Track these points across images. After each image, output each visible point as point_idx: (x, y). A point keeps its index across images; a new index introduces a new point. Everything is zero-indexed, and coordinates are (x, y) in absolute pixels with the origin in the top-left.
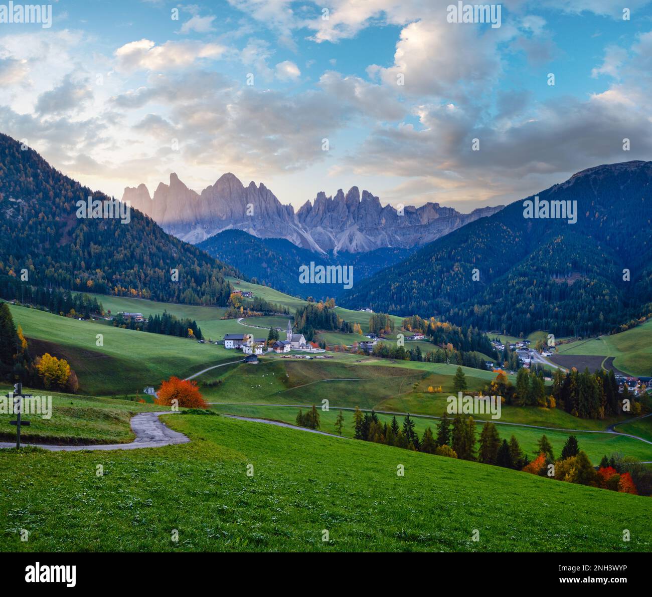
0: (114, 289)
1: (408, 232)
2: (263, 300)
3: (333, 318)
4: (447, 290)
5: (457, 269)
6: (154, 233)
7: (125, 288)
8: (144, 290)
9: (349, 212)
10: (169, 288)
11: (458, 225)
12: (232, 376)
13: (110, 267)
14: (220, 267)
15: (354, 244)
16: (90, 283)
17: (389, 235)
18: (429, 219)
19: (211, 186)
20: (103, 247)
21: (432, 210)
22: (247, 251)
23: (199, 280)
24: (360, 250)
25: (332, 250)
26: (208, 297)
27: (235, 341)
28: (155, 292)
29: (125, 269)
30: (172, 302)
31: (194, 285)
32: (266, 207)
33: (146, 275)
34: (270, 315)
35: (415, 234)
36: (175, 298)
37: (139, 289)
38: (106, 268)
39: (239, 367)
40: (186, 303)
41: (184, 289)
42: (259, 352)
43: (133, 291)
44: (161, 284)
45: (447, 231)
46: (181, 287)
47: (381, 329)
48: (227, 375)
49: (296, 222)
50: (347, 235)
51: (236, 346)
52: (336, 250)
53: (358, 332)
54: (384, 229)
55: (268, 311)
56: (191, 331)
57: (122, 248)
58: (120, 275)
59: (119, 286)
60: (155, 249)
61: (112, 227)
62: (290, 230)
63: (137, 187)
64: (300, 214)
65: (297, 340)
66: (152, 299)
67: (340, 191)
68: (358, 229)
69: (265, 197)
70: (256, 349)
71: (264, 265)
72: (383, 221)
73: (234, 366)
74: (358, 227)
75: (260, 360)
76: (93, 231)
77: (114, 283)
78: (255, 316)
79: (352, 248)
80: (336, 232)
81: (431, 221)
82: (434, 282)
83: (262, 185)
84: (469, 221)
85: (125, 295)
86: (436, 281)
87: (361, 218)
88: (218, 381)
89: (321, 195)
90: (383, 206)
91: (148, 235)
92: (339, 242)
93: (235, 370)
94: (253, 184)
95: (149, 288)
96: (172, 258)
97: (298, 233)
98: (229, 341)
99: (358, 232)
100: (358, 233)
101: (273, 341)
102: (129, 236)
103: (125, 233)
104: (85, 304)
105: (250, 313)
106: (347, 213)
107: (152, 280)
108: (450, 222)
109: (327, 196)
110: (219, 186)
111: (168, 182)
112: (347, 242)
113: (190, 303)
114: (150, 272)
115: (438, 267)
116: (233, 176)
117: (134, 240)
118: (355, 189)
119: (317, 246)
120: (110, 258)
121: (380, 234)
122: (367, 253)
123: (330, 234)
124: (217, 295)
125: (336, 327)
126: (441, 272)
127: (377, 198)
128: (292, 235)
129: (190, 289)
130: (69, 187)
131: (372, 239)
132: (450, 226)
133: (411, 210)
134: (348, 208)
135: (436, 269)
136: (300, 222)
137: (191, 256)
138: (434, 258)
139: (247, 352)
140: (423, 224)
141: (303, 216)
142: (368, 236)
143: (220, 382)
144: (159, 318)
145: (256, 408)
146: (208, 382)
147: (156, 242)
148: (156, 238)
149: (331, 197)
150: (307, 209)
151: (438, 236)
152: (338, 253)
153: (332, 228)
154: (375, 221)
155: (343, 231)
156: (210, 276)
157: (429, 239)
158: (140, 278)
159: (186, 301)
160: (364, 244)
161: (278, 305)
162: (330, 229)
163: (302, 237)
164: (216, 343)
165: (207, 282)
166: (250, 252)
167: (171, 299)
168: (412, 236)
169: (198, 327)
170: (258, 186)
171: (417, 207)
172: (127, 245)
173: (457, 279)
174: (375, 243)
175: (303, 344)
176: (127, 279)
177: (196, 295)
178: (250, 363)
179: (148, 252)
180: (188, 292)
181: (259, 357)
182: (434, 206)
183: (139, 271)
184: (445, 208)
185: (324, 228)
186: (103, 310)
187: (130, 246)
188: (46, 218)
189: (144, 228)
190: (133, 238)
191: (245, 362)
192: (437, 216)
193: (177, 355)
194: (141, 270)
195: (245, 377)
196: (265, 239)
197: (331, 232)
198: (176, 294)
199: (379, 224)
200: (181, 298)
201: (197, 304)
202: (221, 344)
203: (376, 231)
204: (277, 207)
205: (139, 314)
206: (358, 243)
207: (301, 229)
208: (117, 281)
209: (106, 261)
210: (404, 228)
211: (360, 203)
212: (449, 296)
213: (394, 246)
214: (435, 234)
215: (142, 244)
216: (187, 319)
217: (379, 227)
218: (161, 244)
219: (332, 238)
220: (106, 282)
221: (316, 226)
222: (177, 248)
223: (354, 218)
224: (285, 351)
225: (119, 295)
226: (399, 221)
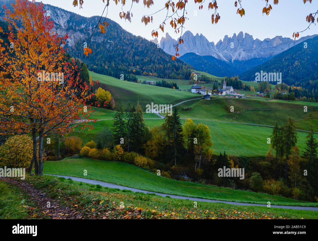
0: (143, 73)
1: (266, 50)
2: (206, 76)
3: (240, 83)
4: (292, 74)
5: (297, 64)
7: (148, 72)
8: (155, 73)
9: (239, 43)
10: (165, 72)
11: (292, 45)
12: (196, 106)
13: (142, 64)
14: (186, 65)
15: (241, 57)
16: (134, 71)
17: (257, 52)
19: (181, 36)
20: (140, 57)
21: (279, 39)
22: (195, 61)
23: (177, 69)
24: (244, 60)
25: (231, 60)
26: (181, 75)
27: (197, 89)
28: (159, 74)
29: (148, 65)
30: (166, 78)
31: (175, 71)
32: (203, 43)
33: (156, 67)
34: (209, 83)
35: (270, 51)
36: (167, 77)
38: (141, 65)
39: (200, 101)
40: (172, 79)
41: (171, 73)
42: (210, 94)
43: (151, 74)
44: (162, 71)
45: (286, 49)
46: (170, 72)
47: (264, 89)
48: (194, 105)
49: (216, 49)
50: (238, 53)
51: (197, 92)
52: (233, 59)
53: (253, 90)
54: (255, 49)
55: (208, 81)
56: (174, 87)
57: (147, 57)
58: (146, 68)
59: (145, 72)
60: (159, 57)
61: (144, 49)
62: (213, 52)
63: (154, 40)
64: (217, 45)
65: (229, 89)
66: (158, 77)
67: (235, 34)
68: (243, 50)
69: (202, 39)
70: (208, 93)
71: (203, 66)
72: (255, 46)
73: (198, 101)
74: (243, 49)
75: (211, 98)
76: (136, 51)
77: (143, 71)
78: (202, 83)
79: (240, 59)
80: (233, 52)
81: (278, 44)
82: (285, 70)
83: (201, 34)
84: (298, 43)
85: (147, 75)
86: (285, 69)
87: (244, 46)
88: (189, 108)
89: (226, 36)
90: (254, 39)
91: (157, 52)
92: (234, 56)
93: (198, 103)
94: (197, 34)
95: (157, 72)
96: (166, 61)
97: (216, 53)
98: (193, 89)
100: (243, 52)
101: (215, 90)
102: (149, 53)
103: (148, 51)
104: (131, 78)
105: (200, 82)
106: (238, 44)
107: (158, 69)
108: (288, 44)
109: (229, 37)
110: (184, 36)
111: (165, 37)
112: (238, 56)
113: (174, 79)
114: (157, 66)
115: (286, 63)
116: (190, 32)
118: (241, 33)
119: (225, 59)
120: (142, 61)
121: (253, 52)
122: (247, 61)
123: (230, 53)
124: (185, 75)
125: (241, 88)
126: (288, 65)
127: (252, 36)
128: (213, 54)
129: (174, 72)
130: (129, 35)
131: (249, 54)
132: (288, 46)
133: (268, 40)
134: (238, 41)
135: (285, 64)
136: (217, 49)
138: (283, 59)
139: (204, 94)
140: (274, 46)
141: (218, 46)
142: (247, 53)
143: (190, 108)
144: (160, 82)
145: (214, 123)
146: (185, 108)
147: (160, 55)
148: (160, 53)
149: (230, 37)
150: (220, 43)
151: (282, 51)
152: (234, 61)
154: (250, 46)
155: (236, 52)
156: (182, 67)
158: (153, 69)
159: (172, 77)
160: (246, 57)
161: (213, 79)
162: (230, 51)
163: (218, 55)
164: (187, 91)
165: (181, 69)
166: (196, 61)
167: (166, 77)
168: (268, 52)
169: (177, 86)
170: (200, 35)
171: (271, 39)
172: (149, 56)
173: (297, 68)
174: (251, 56)
175: (232, 91)
176: (148, 69)
177: (176, 75)
178: (206, 99)
179: (157, 58)
180: (173, 74)
181: (210, 96)
182: (280, 38)
183: (153, 66)
184: (285, 38)
185: (228, 51)
186: (138, 80)
187: (150, 56)
188: (120, 48)
189: (155, 49)
190: (151, 53)
191: (203, 98)
192: (281, 42)
193: (168, 94)
195: (204, 106)
196: (203, 56)
197: (231, 52)
198: (168, 75)
199: (253, 47)
200: (170, 77)
201: (177, 79)
202: (190, 91)
203: (251, 51)
204: (207, 43)
205: (152, 81)
206: (243, 57)
207: (217, 52)
208: (144, 70)
209: (141, 62)
210: (265, 48)
211: (243, 39)
212: (293, 76)
213: (260, 57)
214: (280, 50)
215: (155, 56)
216: (173, 83)
217: (252, 49)
218: (162, 56)
219: (231, 55)
220: (140, 70)
221: (224, 50)
222: (168, 57)
223: (241, 46)
224: (223, 95)
225: (145, 75)
226: (262, 46)
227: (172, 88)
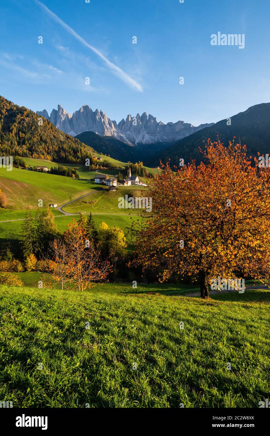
0: (32, 155)
1: (169, 135)
2: (108, 162)
6: (52, 128)
7: (38, 155)
8: (48, 156)
10: (60, 155)
11: (192, 132)
12: (102, 198)
13: (30, 144)
15: (145, 140)
16: (20, 152)
17: (161, 136)
18: (179, 129)
19: (77, 111)
20: (26, 135)
21: (181, 124)
23: (76, 152)
24: (147, 143)
25: (135, 142)
27: (100, 179)
28: (53, 158)
34: (112, 169)
35: (173, 136)
36: (63, 160)
37: (45, 155)
38: (28, 145)
39: (105, 193)
42: (115, 185)
43: (42, 156)
45: (187, 135)
48: (99, 197)
50: (142, 135)
51: (102, 182)
52: (136, 142)
54: (158, 133)
55: (110, 167)
56: (74, 175)
57: (36, 135)
59: (35, 153)
60: (52, 136)
61: (31, 124)
63: (42, 111)
64: (119, 125)
65: (134, 179)
66: (52, 161)
67: (138, 114)
68: (146, 133)
69: (103, 117)
72: (158, 129)
73: (103, 193)
74: (146, 132)
76: (20, 126)
78: (105, 169)
79: (144, 142)
80: (136, 134)
81: (181, 129)
83: (101, 111)
84: (198, 130)
85: (38, 158)
87: (148, 128)
88: (94, 201)
89: (129, 116)
92: (137, 139)
93: (103, 195)
94: (97, 110)
95: (50, 155)
96: (61, 142)
98: (97, 179)
99: (147, 134)
103: (37, 128)
105: (102, 167)
106: (141, 125)
107: (52, 151)
109: (132, 116)
110: (81, 111)
111: (56, 109)
112: (142, 139)
113: (71, 163)
114: (50, 147)
115: (187, 150)
116: (88, 107)
117: (42, 131)
118: (145, 114)
119: (127, 141)
120: (30, 140)
121: (157, 135)
122: (151, 144)
126: (189, 152)
127: (155, 118)
129: (71, 156)
130: (8, 105)
131: (153, 137)
132: (189, 133)
133: (171, 124)
134: (142, 123)
136: (119, 129)
137: (70, 141)
138: (185, 146)
139: (109, 185)
140: (176, 131)
141: (121, 126)
142: (151, 136)
143: (96, 201)
144: (56, 168)
147: (53, 133)
148: (53, 131)
149: (134, 117)
150: (123, 122)
151: (183, 137)
152: (137, 144)
153: (134, 132)
154: (154, 129)
155: (139, 134)
156: (81, 150)
157: (179, 138)
158: (45, 150)
160: (149, 139)
162: (134, 133)
163: (120, 136)
164: (90, 181)
165: (80, 153)
166: (97, 142)
167: (61, 161)
168: (171, 137)
169: (77, 174)
170: (99, 111)
171: (174, 123)
172: (38, 134)
174: (154, 139)
175: (138, 182)
176: (39, 150)
178: (111, 191)
179: (49, 137)
181: (116, 188)
184: (187, 123)
185: (131, 132)
186: (26, 165)
191: (108, 190)
192: (183, 127)
194: (46, 146)
197: (134, 134)
199: (156, 130)
202: (92, 181)
203: (155, 134)
204: (109, 122)
206: (147, 140)
207: (120, 132)
209: (28, 141)
210: (168, 132)
211: (147, 120)
213: (163, 141)
214: (182, 136)
215: (46, 134)
216: (71, 169)
217: (156, 132)
218: (55, 134)
219: (135, 137)
220: (28, 151)
221: (127, 131)
222: (63, 136)
223: (144, 128)
224: (128, 185)
225: (35, 158)
226: (166, 129)
227: (72, 176)
